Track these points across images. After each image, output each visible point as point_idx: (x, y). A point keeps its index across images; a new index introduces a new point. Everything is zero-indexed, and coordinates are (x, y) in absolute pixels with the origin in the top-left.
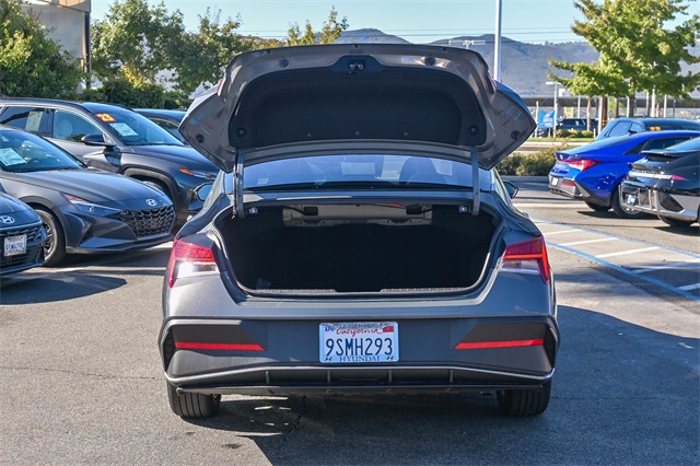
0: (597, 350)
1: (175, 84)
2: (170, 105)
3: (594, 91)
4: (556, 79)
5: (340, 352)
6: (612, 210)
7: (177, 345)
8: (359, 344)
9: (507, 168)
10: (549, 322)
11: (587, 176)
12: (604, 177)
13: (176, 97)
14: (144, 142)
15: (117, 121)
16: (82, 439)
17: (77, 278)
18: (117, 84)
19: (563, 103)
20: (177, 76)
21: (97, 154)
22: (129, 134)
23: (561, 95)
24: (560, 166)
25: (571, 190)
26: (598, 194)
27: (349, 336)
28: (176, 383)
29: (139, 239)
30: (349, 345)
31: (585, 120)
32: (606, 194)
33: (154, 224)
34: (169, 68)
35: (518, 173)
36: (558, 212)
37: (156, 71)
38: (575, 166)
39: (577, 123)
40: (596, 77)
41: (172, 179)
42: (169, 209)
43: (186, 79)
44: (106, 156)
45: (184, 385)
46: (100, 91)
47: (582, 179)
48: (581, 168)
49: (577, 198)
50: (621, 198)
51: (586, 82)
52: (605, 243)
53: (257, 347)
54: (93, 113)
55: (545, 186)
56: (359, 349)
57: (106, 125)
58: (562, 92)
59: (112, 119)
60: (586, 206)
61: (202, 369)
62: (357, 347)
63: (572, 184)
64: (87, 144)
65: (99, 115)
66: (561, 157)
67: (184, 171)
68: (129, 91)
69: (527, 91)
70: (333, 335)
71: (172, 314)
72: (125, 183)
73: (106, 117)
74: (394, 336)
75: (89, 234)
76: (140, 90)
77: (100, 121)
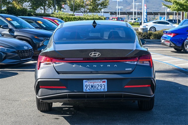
0: (171, 93)
1: (30, 7)
2: (30, 15)
3: (179, 10)
4: (165, 5)
5: (89, 89)
6: (182, 51)
7: (40, 87)
8: (95, 86)
9: (147, 37)
10: (152, 80)
11: (174, 39)
12: (180, 39)
13: (32, 12)
14: (22, 28)
15: (13, 20)
16: (10, 117)
17: (2, 72)
18: (11, 7)
19: (169, 14)
20: (31, 5)
21: (6, 32)
22: (17, 25)
23: (168, 11)
24: (165, 35)
25: (168, 44)
26: (177, 45)
27: (92, 84)
28: (40, 98)
29: (21, 60)
30: (92, 86)
31: (176, 20)
32: (180, 45)
33: (26, 55)
34: (28, 2)
35: (151, 38)
36: (164, 51)
37: (23, 3)
38: (170, 36)
39: (173, 21)
40: (179, 5)
41: (32, 40)
42: (31, 50)
43: (34, 6)
44: (9, 32)
45: (43, 99)
46: (5, 10)
47: (172, 40)
48: (172, 36)
49: (171, 47)
50: (185, 47)
51: (176, 6)
52: (179, 61)
53: (65, 87)
54: (5, 18)
55: (160, 42)
56: (95, 88)
57: (9, 22)
58: (168, 10)
59: (11, 20)
60: (174, 49)
61: (48, 94)
62: (94, 87)
63: (169, 42)
64: (3, 28)
65: (7, 18)
66: (165, 32)
67: (36, 37)
68: (16, 10)
69: (156, 9)
70: (87, 84)
71: (39, 78)
72: (16, 41)
73: (9, 19)
74: (106, 84)
75: (5, 58)
76: (19, 10)
77: (7, 20)
